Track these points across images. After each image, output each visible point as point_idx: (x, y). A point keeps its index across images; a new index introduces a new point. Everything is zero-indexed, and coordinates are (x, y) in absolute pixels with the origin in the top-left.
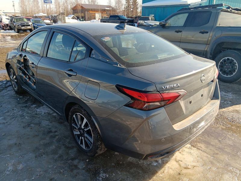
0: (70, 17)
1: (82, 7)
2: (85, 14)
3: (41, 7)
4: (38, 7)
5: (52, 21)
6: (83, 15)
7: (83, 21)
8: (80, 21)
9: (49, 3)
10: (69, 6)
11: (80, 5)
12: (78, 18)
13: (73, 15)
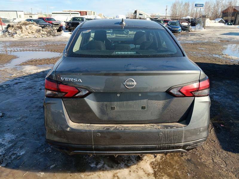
0: (217, 21)
1: (235, 10)
2: (236, 18)
3: (190, 10)
4: (187, 11)
5: (190, 24)
6: (233, 18)
7: (231, 25)
8: (228, 24)
9: (199, 6)
10: (220, 9)
11: (232, 8)
12: (226, 22)
13: (222, 19)
